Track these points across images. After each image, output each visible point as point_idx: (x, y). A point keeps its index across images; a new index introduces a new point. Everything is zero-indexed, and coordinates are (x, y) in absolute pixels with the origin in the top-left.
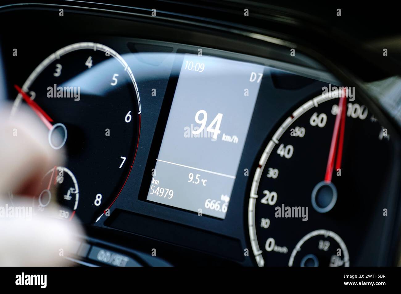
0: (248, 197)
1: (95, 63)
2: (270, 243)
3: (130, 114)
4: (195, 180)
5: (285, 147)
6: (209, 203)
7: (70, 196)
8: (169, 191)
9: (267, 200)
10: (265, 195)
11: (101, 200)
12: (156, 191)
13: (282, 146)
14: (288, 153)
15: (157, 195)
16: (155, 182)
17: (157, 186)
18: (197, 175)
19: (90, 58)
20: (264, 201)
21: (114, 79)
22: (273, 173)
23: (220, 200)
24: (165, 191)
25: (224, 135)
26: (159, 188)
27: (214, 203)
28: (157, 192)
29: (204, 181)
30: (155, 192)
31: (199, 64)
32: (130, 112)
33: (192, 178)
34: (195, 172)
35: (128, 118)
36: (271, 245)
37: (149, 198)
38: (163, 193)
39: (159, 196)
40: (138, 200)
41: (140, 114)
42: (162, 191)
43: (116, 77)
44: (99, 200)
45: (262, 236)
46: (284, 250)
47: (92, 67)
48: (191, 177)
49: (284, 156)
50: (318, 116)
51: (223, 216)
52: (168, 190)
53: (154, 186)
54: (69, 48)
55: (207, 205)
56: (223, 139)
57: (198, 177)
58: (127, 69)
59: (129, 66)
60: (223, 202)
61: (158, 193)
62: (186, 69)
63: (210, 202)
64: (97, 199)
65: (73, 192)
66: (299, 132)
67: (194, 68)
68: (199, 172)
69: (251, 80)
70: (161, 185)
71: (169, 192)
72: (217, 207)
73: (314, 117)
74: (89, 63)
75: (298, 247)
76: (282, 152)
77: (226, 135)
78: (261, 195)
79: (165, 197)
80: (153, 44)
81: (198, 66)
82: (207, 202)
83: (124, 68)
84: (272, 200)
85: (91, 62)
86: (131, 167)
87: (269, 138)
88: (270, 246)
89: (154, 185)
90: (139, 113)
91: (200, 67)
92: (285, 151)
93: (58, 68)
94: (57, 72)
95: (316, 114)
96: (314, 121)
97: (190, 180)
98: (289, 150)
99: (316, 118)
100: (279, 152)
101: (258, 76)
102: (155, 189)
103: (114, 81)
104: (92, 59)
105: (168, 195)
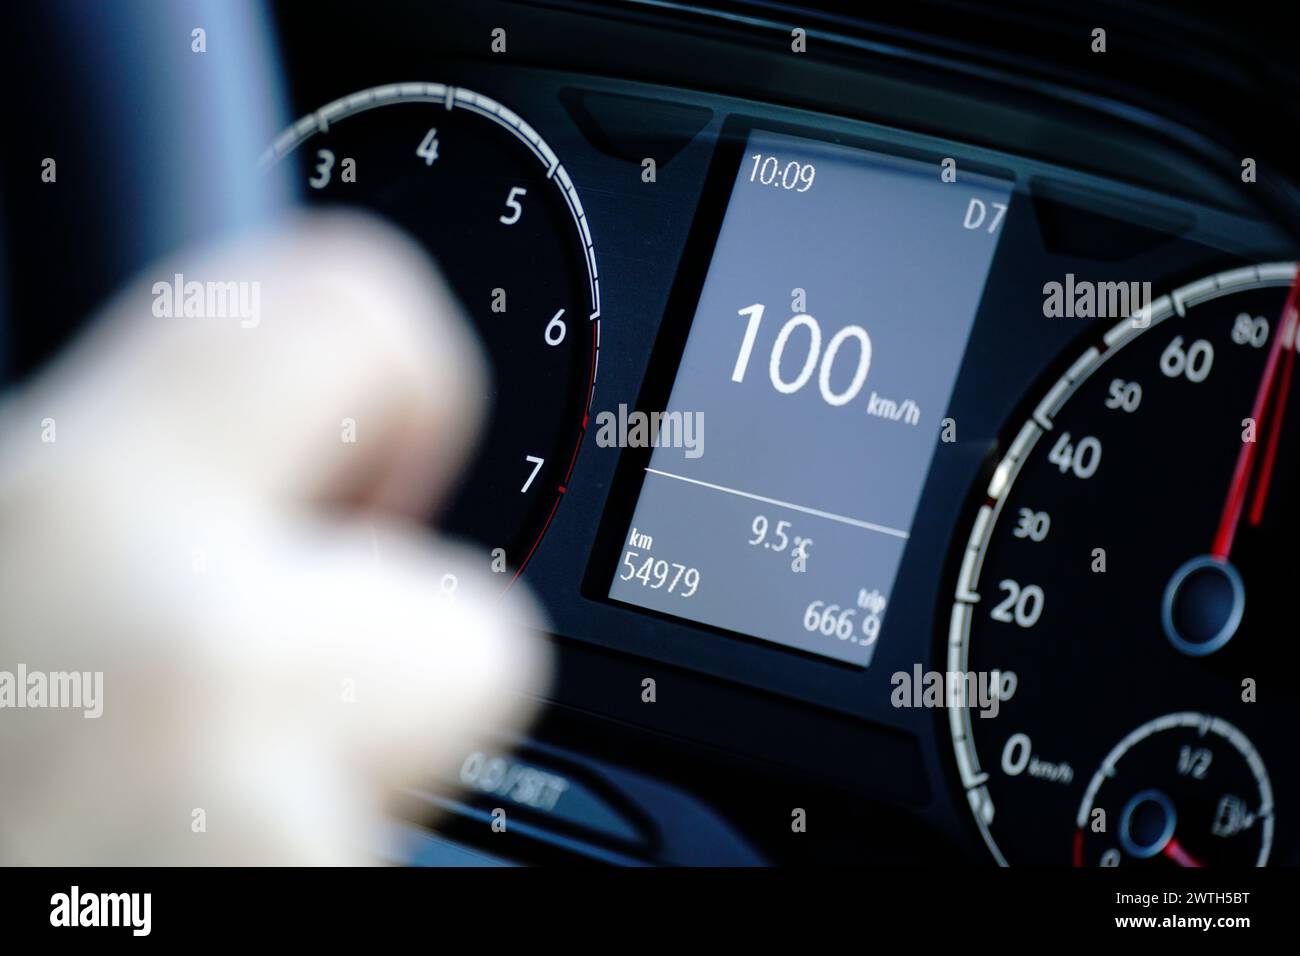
0: (948, 599)
1: (446, 152)
2: (1018, 749)
3: (560, 319)
4: (772, 537)
5: (1074, 442)
6: (817, 615)
8: (686, 571)
9: (1012, 610)
10: (1007, 593)
12: (642, 570)
13: (1065, 439)
14: (1085, 462)
15: (645, 583)
16: (638, 540)
17: (643, 555)
18: (781, 524)
19: (432, 133)
20: (999, 613)
21: (511, 203)
22: (1033, 525)
23: (854, 606)
24: (673, 572)
25: (874, 396)
26: (650, 561)
27: (836, 615)
28: (643, 574)
29: (802, 544)
30: (638, 575)
31: (798, 167)
32: (562, 311)
33: (763, 532)
34: (774, 515)
35: (555, 332)
36: (1018, 755)
37: (615, 594)
38: (664, 576)
39: (653, 586)
40: (583, 599)
41: (596, 320)
42: (661, 569)
43: (517, 198)
46: (1064, 772)
47: (436, 163)
48: (760, 527)
49: (1071, 469)
50: (1186, 348)
51: (864, 660)
52: (683, 568)
53: (636, 555)
54: (360, 99)
55: (812, 620)
56: (872, 407)
57: (784, 529)
58: (555, 173)
59: (562, 160)
60: (865, 612)
61: (646, 578)
63: (820, 610)
66: (1124, 397)
67: (781, 168)
68: (787, 514)
69: (967, 224)
70: (656, 553)
71: (683, 575)
72: (844, 629)
73: (1174, 349)
74: (428, 151)
75: (1109, 765)
76: (1062, 457)
77: (881, 396)
78: (989, 591)
79: (670, 590)
80: (643, 95)
81: (793, 169)
82: (809, 613)
83: (544, 170)
84: (1028, 611)
85: (435, 144)
86: (562, 489)
87: (1026, 412)
88: (1015, 759)
89: (634, 549)
90: (593, 317)
91: (800, 174)
92: (1073, 455)
93: (323, 161)
94: (319, 176)
95: (1178, 342)
96: (1173, 362)
97: (756, 537)
98: (1089, 452)
99: (1180, 355)
100: (1054, 456)
101: (991, 213)
102: (638, 563)
103: (510, 212)
104: (436, 137)
105: (681, 584)
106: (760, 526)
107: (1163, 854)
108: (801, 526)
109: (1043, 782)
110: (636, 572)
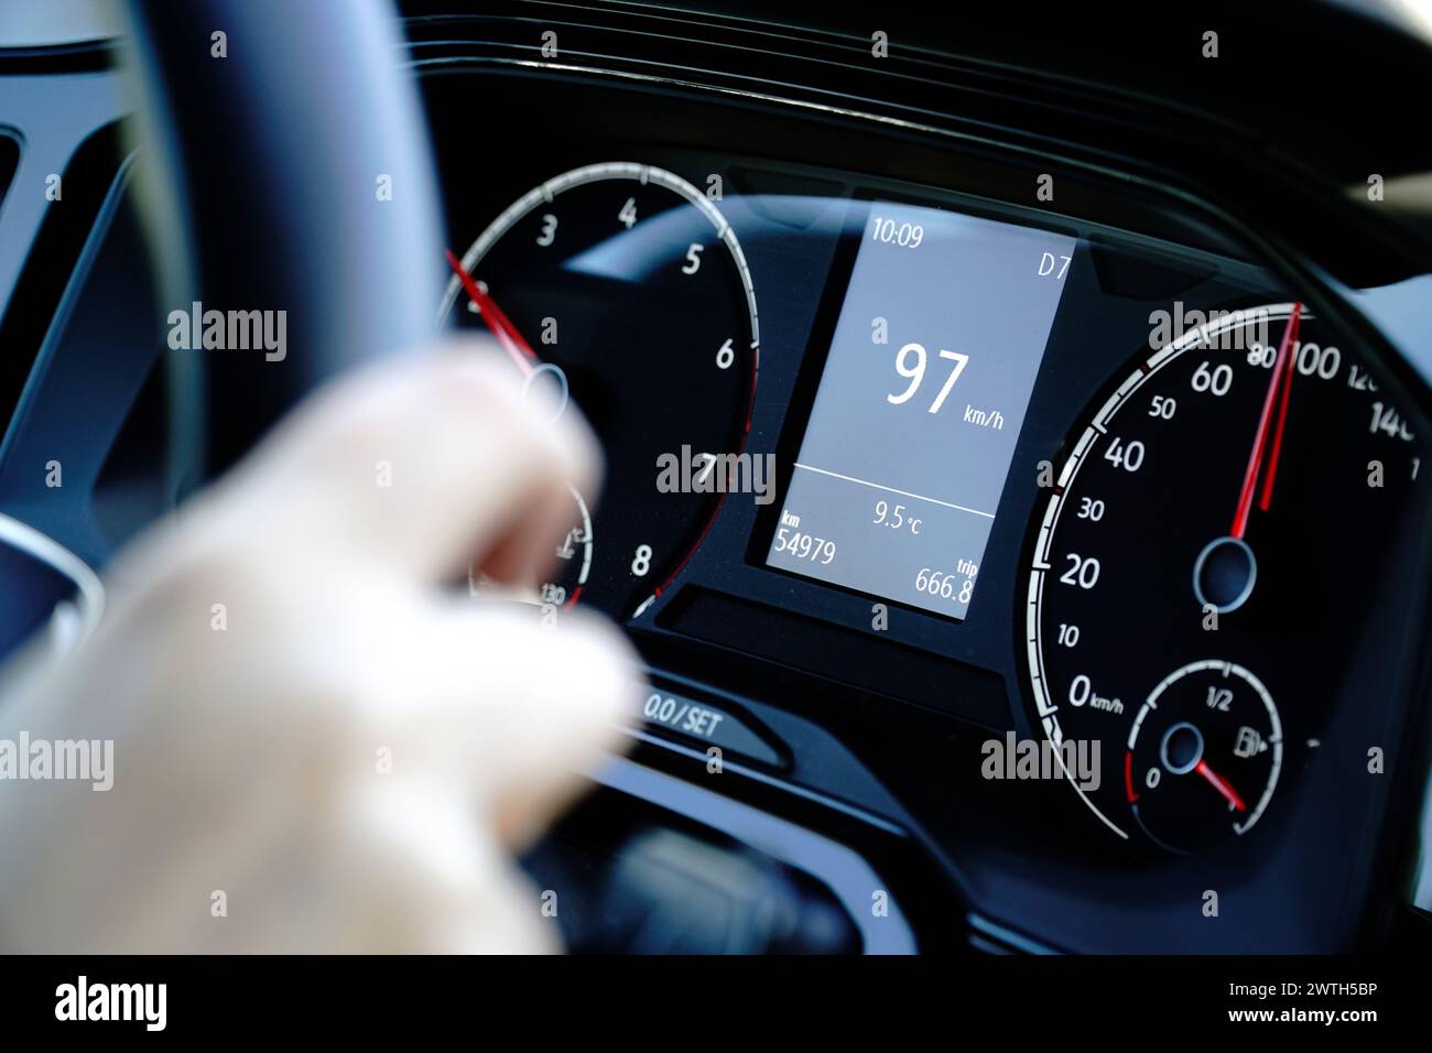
0: (1027, 568)
1: (642, 217)
2: (1081, 685)
3: (731, 347)
4: (890, 518)
5: (1124, 444)
6: (925, 579)
7: (570, 548)
8: (825, 544)
9: (1075, 576)
10: (1072, 563)
11: (650, 561)
12: (791, 543)
13: (1117, 440)
14: (1133, 460)
15: (793, 553)
16: (788, 520)
17: (793, 531)
18: (898, 507)
19: (631, 202)
20: (1065, 579)
21: (691, 256)
22: (1092, 510)
23: (954, 572)
24: (815, 544)
25: (969, 407)
26: (798, 536)
27: (940, 579)
28: (793, 546)
29: (914, 523)
30: (789, 547)
31: (910, 228)
32: (729, 342)
33: (884, 514)
34: (893, 500)
35: (725, 358)
36: (1081, 691)
37: (772, 561)
38: (808, 548)
39: (800, 556)
40: (745, 566)
41: (756, 348)
42: (806, 543)
43: (697, 253)
44: (645, 560)
45: (1060, 667)
46: (1117, 706)
47: (634, 225)
49: (1121, 464)
50: (1211, 370)
51: (961, 614)
52: (822, 542)
53: (787, 531)
54: (576, 176)
55: (922, 583)
57: (900, 511)
58: (725, 234)
59: (730, 225)
60: (965, 577)
61: (795, 549)
62: (875, 237)
63: (928, 575)
64: (640, 559)
65: (577, 540)
66: (1163, 408)
67: (895, 237)
68: (902, 500)
69: (1040, 273)
70: (802, 530)
71: (823, 547)
72: (946, 590)
73: (1201, 371)
74: (628, 215)
75: (1152, 700)
76: (1114, 456)
77: (974, 407)
78: (1058, 562)
79: (813, 558)
81: (906, 230)
82: (919, 577)
83: (717, 231)
84: (1088, 579)
85: (634, 211)
87: (1086, 421)
88: (1078, 696)
89: (786, 527)
90: (754, 345)
91: (911, 234)
92: (1123, 455)
93: (548, 224)
94: (545, 236)
95: (1206, 364)
96: (1201, 381)
97: (879, 517)
98: (1135, 451)
99: (1207, 375)
100: (1108, 456)
101: (1060, 263)
102: (789, 537)
103: (690, 264)
104: (635, 205)
105: (821, 556)
106: (881, 509)
107: (1195, 772)
108: (913, 509)
109: (1101, 712)
110: (787, 543)
